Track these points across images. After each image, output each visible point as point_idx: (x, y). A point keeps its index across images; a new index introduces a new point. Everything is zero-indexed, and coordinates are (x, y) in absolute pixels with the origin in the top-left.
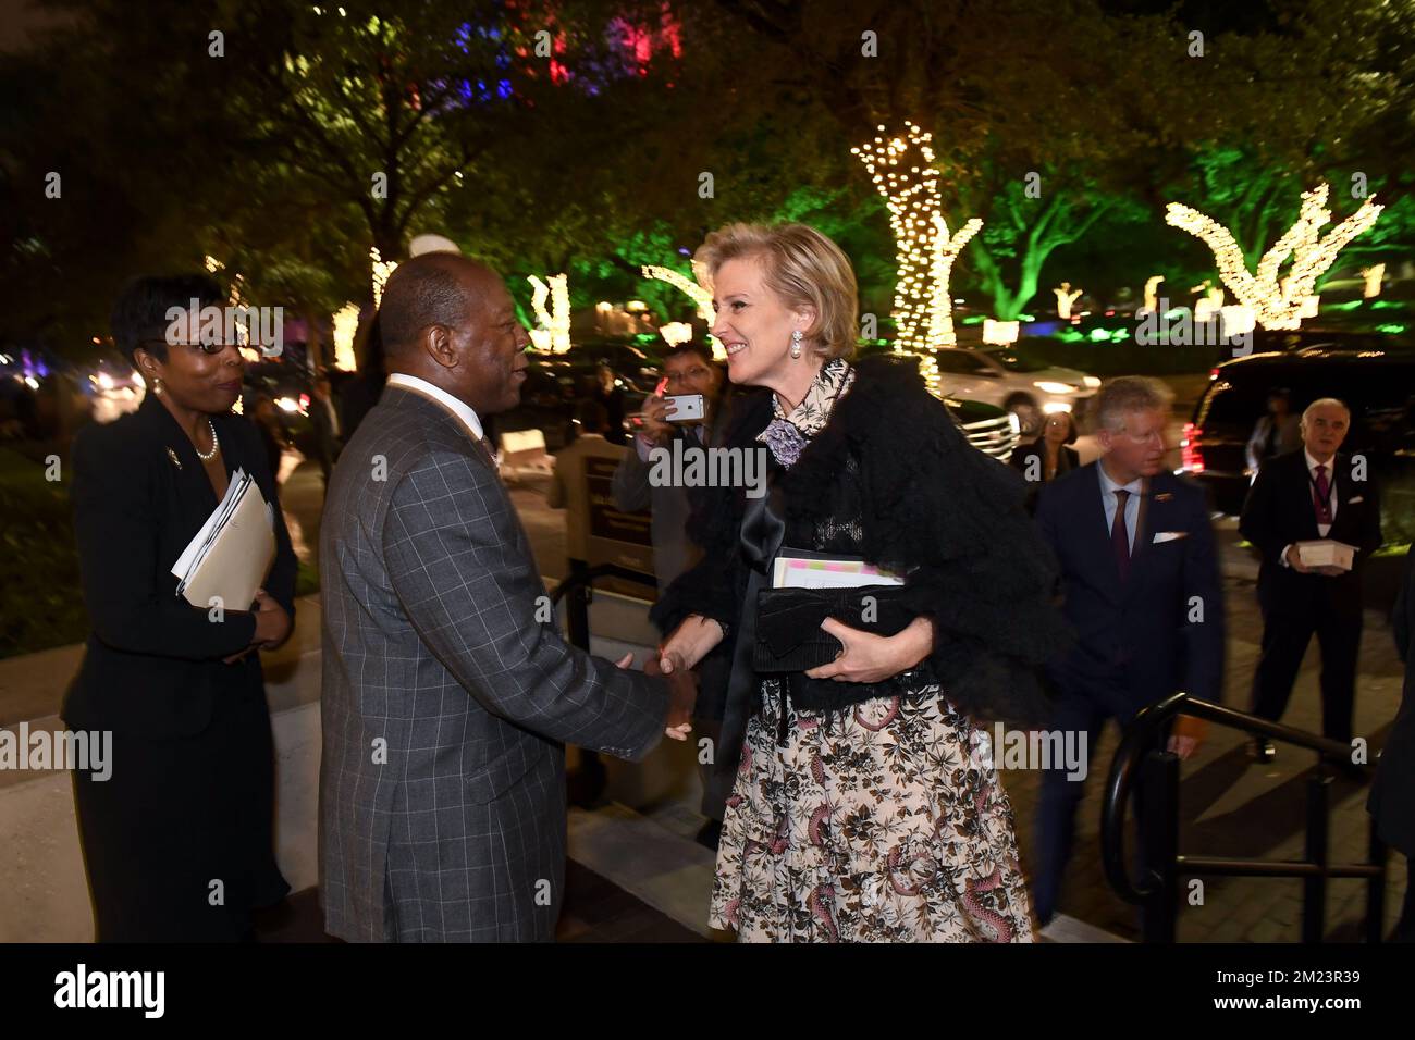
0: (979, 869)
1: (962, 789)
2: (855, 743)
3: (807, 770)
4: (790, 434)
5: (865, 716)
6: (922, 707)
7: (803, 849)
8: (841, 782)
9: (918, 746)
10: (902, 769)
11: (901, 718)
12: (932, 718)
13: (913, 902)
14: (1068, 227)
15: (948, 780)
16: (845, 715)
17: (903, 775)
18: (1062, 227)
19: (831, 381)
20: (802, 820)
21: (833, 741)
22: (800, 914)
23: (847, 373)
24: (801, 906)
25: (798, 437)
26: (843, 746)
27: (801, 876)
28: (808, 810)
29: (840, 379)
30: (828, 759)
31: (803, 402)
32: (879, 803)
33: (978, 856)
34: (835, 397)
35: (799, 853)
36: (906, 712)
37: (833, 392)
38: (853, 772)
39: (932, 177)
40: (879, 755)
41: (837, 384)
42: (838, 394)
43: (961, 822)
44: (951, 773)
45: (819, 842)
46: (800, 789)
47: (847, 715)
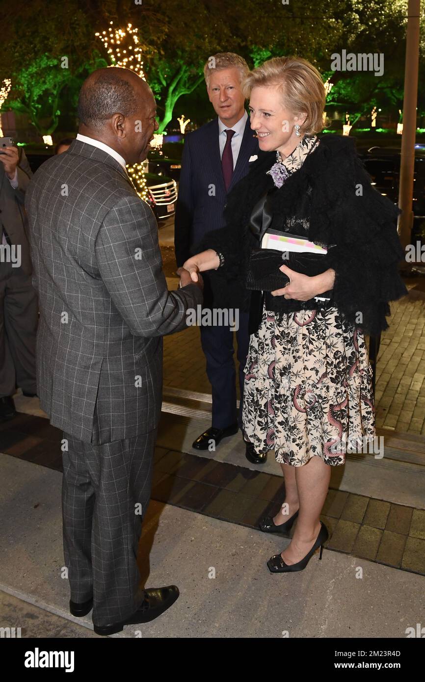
0: (338, 400)
1: (338, 361)
2: (293, 331)
3: (269, 342)
4: (283, 171)
5: (297, 319)
6: (326, 318)
7: (264, 379)
8: (283, 350)
9: (321, 337)
10: (308, 348)
11: (316, 322)
12: (330, 324)
13: (303, 416)
14: (187, 85)
15: (331, 355)
16: (289, 317)
17: (307, 351)
18: (184, 85)
19: (307, 146)
20: (264, 366)
21: (281, 329)
22: (261, 411)
23: (316, 142)
24: (261, 407)
25: (287, 173)
26: (286, 332)
27: (262, 393)
28: (268, 361)
29: (312, 144)
30: (277, 337)
31: (291, 155)
32: (295, 362)
33: (338, 393)
34: (308, 154)
35: (262, 381)
36: (318, 319)
37: (307, 151)
38: (289, 346)
39: (138, 52)
40: (300, 338)
41: (310, 147)
42: (310, 152)
43: (334, 376)
44: (334, 352)
45: (273, 377)
46: (265, 350)
47: (290, 318)
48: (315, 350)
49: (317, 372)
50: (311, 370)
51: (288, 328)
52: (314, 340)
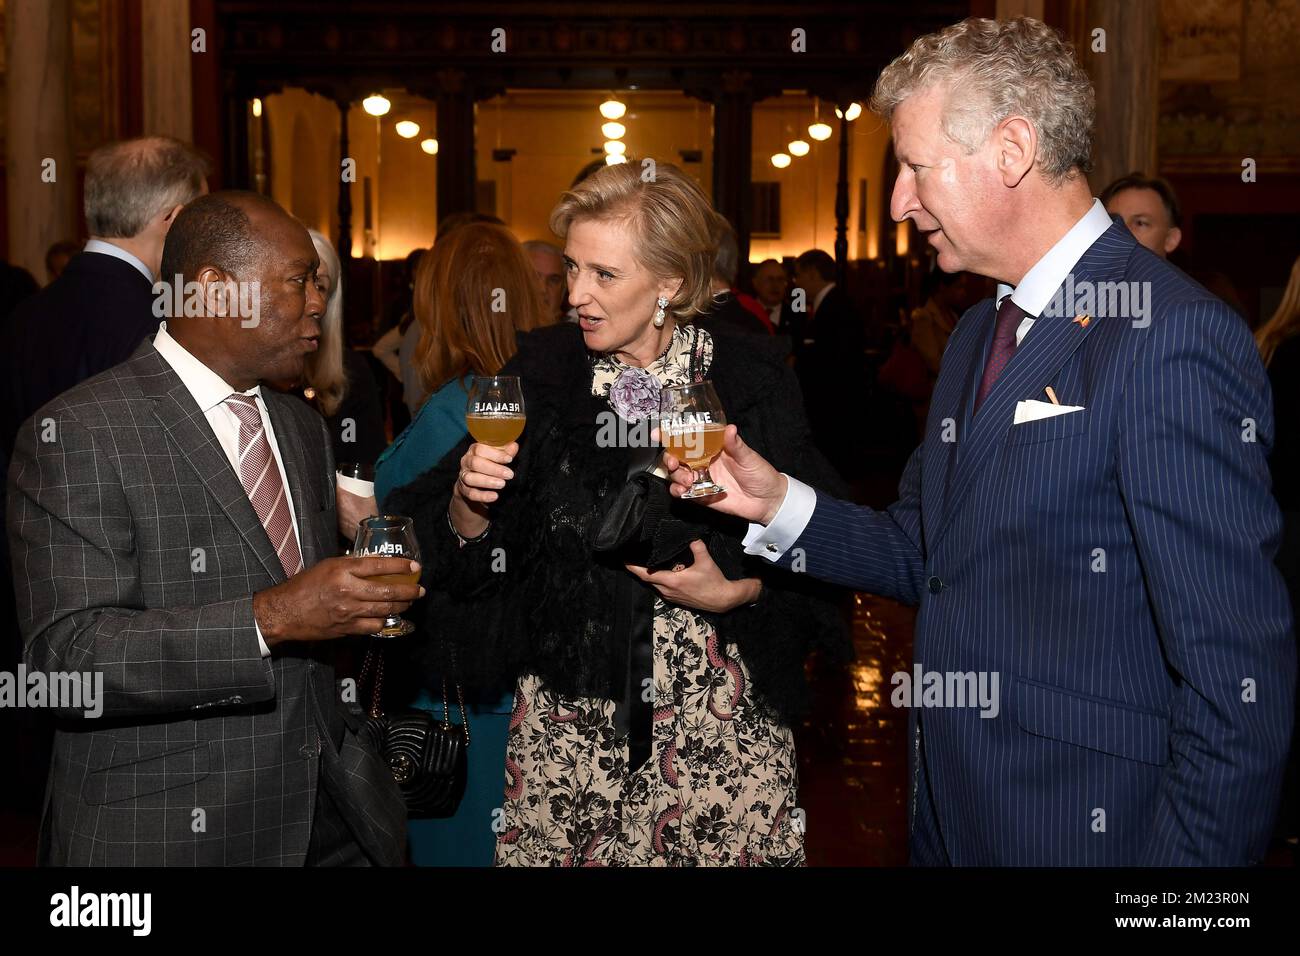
48: (753, 762)
49: (765, 809)
50: (751, 810)
51: (697, 728)
52: (749, 743)
